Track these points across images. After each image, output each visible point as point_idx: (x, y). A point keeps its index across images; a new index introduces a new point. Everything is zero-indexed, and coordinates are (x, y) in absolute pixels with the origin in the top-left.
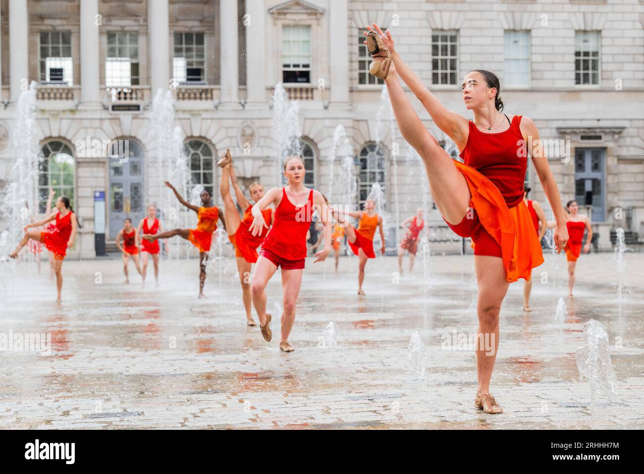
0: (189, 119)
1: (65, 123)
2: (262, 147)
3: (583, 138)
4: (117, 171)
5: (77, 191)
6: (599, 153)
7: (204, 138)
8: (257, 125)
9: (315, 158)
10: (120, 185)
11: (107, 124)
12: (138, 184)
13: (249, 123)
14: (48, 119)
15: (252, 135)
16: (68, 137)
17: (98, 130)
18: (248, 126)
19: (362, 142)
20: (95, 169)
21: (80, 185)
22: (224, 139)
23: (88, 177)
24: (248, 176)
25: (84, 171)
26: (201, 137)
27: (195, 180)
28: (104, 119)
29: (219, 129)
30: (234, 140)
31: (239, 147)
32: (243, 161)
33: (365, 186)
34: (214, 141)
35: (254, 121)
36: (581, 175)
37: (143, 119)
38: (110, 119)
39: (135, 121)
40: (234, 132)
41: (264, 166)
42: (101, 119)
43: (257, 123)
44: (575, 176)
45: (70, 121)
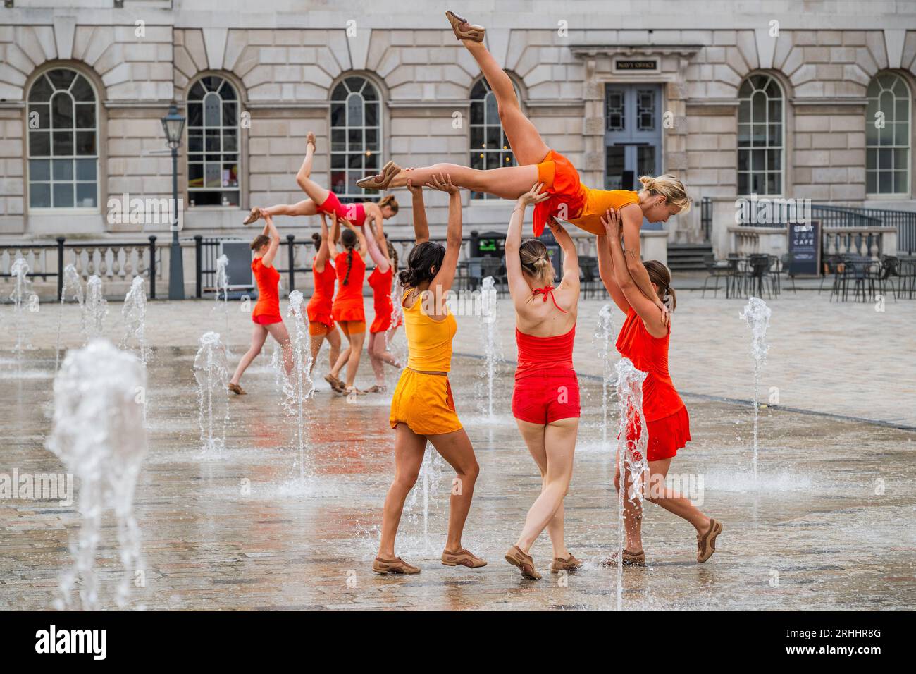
3: (620, 65)
6: (649, 95)
9: (97, 103)
19: (192, 72)
33: (200, 158)
36: (618, 137)
44: (606, 138)
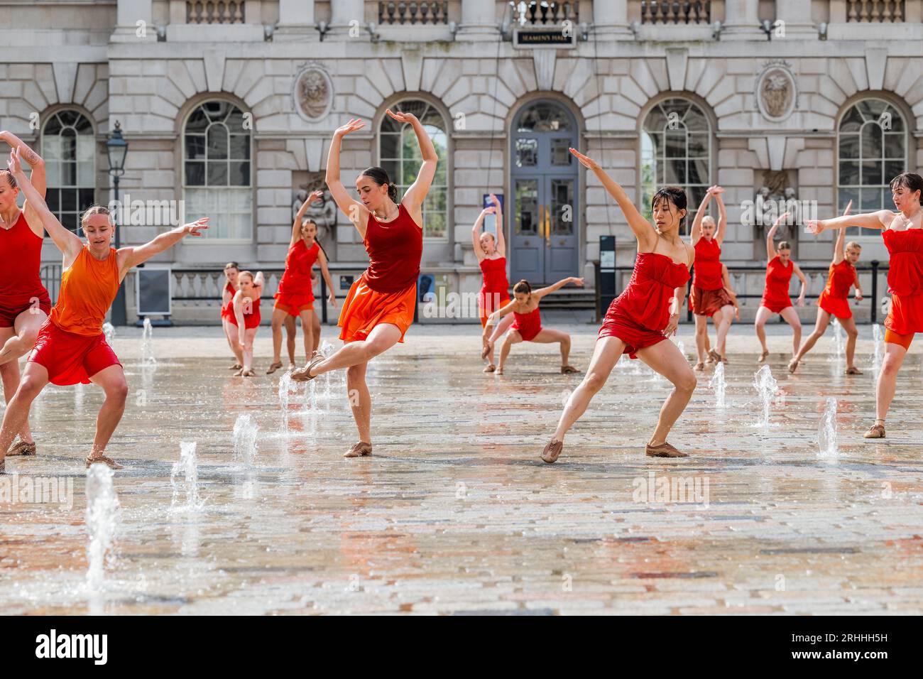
0: (665, 58)
1: (431, 66)
2: (802, 112)
4: (529, 157)
5: (452, 194)
7: (693, 94)
8: (793, 70)
10: (532, 183)
11: (508, 69)
12: (568, 181)
13: (778, 66)
14: (400, 58)
15: (784, 89)
16: (438, 93)
17: (493, 80)
18: (778, 73)
20: (486, 153)
21: (457, 184)
22: (731, 96)
23: (475, 169)
24: (777, 166)
25: (466, 158)
26: (685, 92)
27: (673, 176)
28: (505, 58)
29: (722, 78)
30: (750, 98)
31: (759, 112)
32: (766, 138)
34: (711, 101)
35: (787, 61)
37: (578, 57)
38: (514, 59)
39: (560, 61)
40: (748, 84)
41: (807, 148)
42: (498, 59)
43: (795, 66)
45: (441, 61)
